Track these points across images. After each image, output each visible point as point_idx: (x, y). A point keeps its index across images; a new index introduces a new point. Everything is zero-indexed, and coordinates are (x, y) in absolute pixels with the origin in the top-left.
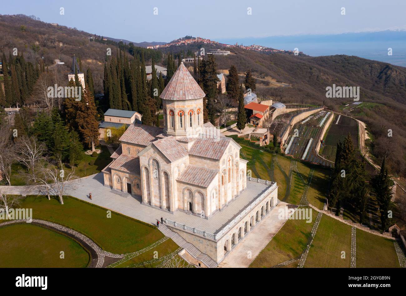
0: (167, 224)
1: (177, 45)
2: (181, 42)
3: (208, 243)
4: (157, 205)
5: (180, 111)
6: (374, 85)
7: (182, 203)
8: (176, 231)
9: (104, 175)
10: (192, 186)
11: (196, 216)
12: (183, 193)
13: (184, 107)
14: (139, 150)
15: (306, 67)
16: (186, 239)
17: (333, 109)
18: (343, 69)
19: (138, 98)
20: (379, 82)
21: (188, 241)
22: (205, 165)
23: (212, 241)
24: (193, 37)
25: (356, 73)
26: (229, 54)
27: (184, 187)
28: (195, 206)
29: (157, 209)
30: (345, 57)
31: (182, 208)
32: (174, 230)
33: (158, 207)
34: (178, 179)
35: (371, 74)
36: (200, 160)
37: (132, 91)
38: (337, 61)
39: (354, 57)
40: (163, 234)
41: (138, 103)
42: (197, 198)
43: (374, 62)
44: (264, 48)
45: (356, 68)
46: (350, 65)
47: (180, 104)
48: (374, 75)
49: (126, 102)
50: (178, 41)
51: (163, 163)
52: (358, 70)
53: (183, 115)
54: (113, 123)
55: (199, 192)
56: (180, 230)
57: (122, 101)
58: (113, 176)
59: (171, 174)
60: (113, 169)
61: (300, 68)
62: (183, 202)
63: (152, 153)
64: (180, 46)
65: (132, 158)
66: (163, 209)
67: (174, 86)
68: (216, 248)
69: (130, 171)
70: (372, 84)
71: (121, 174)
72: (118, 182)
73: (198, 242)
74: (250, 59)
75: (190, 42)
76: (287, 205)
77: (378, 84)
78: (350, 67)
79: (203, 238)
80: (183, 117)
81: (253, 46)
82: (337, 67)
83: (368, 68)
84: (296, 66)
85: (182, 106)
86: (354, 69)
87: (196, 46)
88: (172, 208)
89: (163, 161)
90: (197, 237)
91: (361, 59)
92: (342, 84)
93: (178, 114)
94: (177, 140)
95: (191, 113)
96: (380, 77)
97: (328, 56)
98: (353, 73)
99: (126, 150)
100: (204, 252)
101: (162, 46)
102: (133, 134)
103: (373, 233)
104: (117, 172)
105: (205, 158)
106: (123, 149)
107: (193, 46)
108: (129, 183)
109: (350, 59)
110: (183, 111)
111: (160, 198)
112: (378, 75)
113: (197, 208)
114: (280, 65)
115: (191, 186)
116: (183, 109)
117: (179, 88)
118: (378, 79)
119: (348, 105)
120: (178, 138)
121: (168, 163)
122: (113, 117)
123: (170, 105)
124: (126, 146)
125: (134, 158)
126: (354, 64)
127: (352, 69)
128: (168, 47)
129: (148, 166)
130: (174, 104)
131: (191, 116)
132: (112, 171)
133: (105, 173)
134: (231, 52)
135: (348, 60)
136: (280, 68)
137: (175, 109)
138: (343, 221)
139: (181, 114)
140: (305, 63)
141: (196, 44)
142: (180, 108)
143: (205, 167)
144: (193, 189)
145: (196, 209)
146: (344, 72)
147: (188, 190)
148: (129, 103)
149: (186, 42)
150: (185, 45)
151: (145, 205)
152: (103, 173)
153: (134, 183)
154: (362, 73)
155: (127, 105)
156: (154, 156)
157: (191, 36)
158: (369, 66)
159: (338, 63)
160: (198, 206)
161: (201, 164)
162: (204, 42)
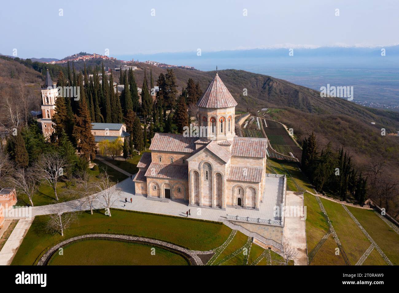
0: (228, 219)
1: (75, 61)
2: (79, 58)
3: (274, 229)
4: (206, 205)
5: (221, 118)
6: (260, 95)
7: (231, 199)
8: (238, 224)
9: (136, 184)
10: (243, 183)
11: (246, 209)
12: (232, 190)
13: (225, 113)
14: (173, 157)
15: (205, 80)
16: (249, 229)
17: (255, 114)
18: (234, 81)
19: (112, 111)
20: (264, 92)
21: (252, 231)
22: (248, 164)
23: (279, 227)
24: (87, 53)
25: (245, 84)
26: (136, 70)
27: (234, 185)
28: (245, 201)
29: (207, 208)
30: (234, 71)
31: (231, 205)
32: (237, 223)
33: (207, 206)
34: (229, 178)
35: (257, 85)
36: (243, 160)
37: (106, 104)
38: (229, 75)
39: (242, 71)
40: (230, 228)
41: (112, 116)
42: (249, 193)
43: (258, 75)
44: (158, 64)
45: (244, 80)
46: (240, 78)
47: (222, 111)
48: (260, 86)
49: (100, 116)
50: (73, 57)
51: (216, 165)
52: (247, 82)
53: (224, 121)
54: (98, 136)
55: (251, 188)
56: (244, 223)
57: (96, 115)
58: (149, 184)
59: (225, 175)
60: (150, 177)
61: (200, 81)
62: (233, 198)
63: (204, 157)
64: (78, 62)
65: (165, 166)
66: (214, 207)
67: (214, 95)
68: (282, 232)
69: (171, 177)
70: (258, 93)
71: (160, 180)
72: (154, 189)
73: (263, 229)
74: (155, 73)
75: (88, 58)
76: (293, 193)
77: (263, 93)
78: (239, 79)
79: (268, 226)
80: (223, 123)
81: (148, 62)
82: (229, 80)
83: (254, 80)
84: (196, 79)
85: (223, 113)
86: (243, 81)
87: (95, 62)
88: (224, 206)
89: (217, 163)
90: (261, 226)
91: (248, 73)
92: (237, 94)
93: (220, 120)
94: (218, 144)
95: (229, 119)
96: (264, 88)
97: (220, 70)
98: (243, 85)
99: (156, 158)
100: (269, 237)
101: (58, 62)
102: (162, 143)
103: (356, 207)
104: (154, 179)
105: (248, 158)
106: (153, 158)
107: (92, 62)
108: (168, 188)
109: (239, 73)
110: (224, 117)
111: (211, 198)
112: (262, 86)
113: (248, 202)
114: (182, 79)
115: (241, 183)
116: (224, 115)
117: (220, 97)
118: (263, 89)
119: (259, 111)
120: (219, 142)
121: (222, 165)
122: (99, 131)
123: (212, 112)
124: (157, 155)
125: (167, 165)
126: (243, 77)
127: (241, 81)
128: (65, 63)
129: (198, 169)
130: (217, 112)
131: (229, 122)
132: (148, 180)
133: (137, 182)
134: (137, 67)
135: (237, 74)
136: (183, 82)
137: (217, 116)
138: (333, 201)
139: (222, 120)
140: (204, 77)
141: (94, 60)
142: (222, 115)
143: (248, 165)
144: (244, 185)
145: (246, 203)
146: (235, 84)
147: (238, 187)
148: (102, 117)
149: (84, 58)
150: (84, 61)
151: (193, 206)
152: (134, 182)
153: (174, 188)
154: (250, 84)
155: (100, 119)
156: (206, 160)
157: (86, 53)
158: (255, 79)
159: (230, 76)
160: (248, 200)
161: (243, 163)
162: (102, 59)
